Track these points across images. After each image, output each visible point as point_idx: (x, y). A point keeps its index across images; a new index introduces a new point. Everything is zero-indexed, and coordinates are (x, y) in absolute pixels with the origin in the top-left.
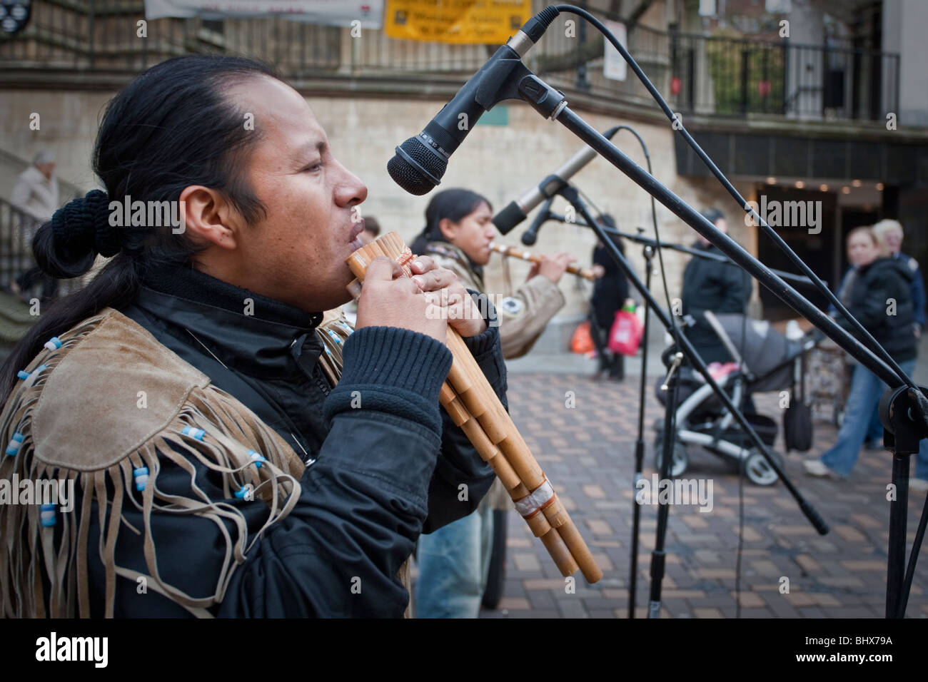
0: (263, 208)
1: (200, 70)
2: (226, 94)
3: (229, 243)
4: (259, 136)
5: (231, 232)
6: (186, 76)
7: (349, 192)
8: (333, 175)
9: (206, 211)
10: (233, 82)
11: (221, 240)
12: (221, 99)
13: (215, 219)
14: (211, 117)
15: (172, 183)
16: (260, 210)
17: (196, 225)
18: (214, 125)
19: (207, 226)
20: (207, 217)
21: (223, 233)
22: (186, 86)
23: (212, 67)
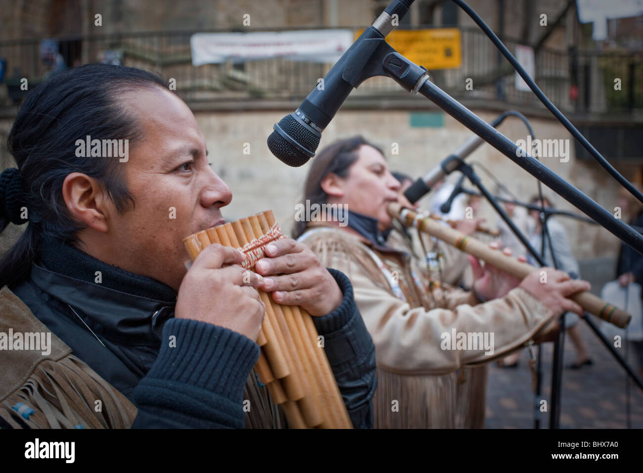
0: (132, 200)
1: (100, 76)
2: (117, 98)
3: (102, 226)
4: (139, 138)
5: (103, 216)
6: (88, 79)
7: (213, 195)
8: (201, 178)
9: (84, 196)
10: (126, 88)
11: (93, 222)
12: (112, 102)
13: (92, 204)
14: (99, 116)
15: (60, 168)
16: (130, 202)
17: (73, 207)
18: (101, 123)
19: (82, 208)
20: (86, 201)
21: (96, 217)
22: (85, 87)
23: (112, 74)
